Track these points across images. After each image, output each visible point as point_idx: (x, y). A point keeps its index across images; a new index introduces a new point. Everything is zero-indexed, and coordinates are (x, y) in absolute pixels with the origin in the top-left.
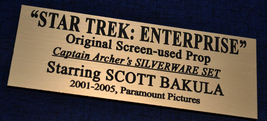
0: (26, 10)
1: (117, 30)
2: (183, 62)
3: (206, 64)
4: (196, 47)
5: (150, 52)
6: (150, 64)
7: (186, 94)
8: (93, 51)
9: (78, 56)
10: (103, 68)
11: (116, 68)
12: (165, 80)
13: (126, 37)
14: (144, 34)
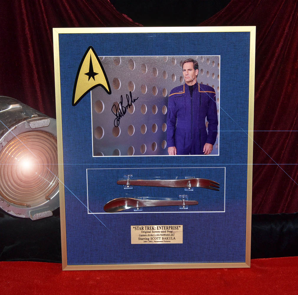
0: (132, 227)
1: (152, 228)
2: (166, 233)
3: (171, 233)
4: (169, 229)
5: (159, 232)
6: (159, 235)
7: (167, 240)
8: (147, 234)
9: (144, 236)
10: (150, 237)
11: (152, 237)
12: (163, 238)
13: (154, 229)
14: (158, 228)
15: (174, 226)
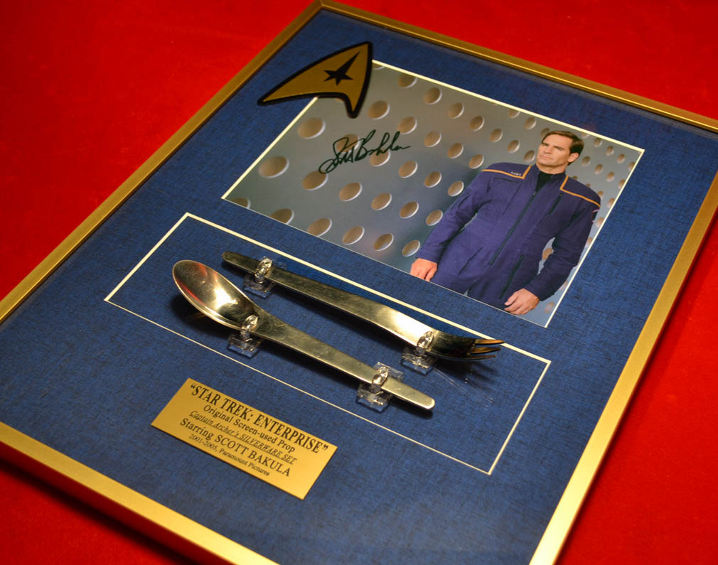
0: (190, 382)
1: (242, 411)
2: (274, 446)
3: (289, 452)
4: (290, 439)
5: (255, 432)
6: (251, 440)
7: (263, 467)
8: (217, 421)
9: (205, 421)
10: (217, 433)
11: (225, 435)
12: (254, 453)
13: (245, 418)
14: (258, 419)
15: (309, 438)
